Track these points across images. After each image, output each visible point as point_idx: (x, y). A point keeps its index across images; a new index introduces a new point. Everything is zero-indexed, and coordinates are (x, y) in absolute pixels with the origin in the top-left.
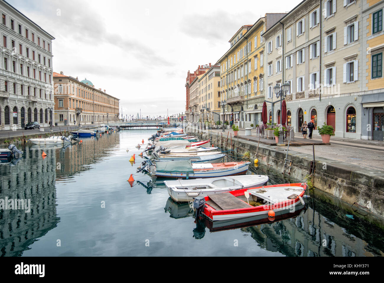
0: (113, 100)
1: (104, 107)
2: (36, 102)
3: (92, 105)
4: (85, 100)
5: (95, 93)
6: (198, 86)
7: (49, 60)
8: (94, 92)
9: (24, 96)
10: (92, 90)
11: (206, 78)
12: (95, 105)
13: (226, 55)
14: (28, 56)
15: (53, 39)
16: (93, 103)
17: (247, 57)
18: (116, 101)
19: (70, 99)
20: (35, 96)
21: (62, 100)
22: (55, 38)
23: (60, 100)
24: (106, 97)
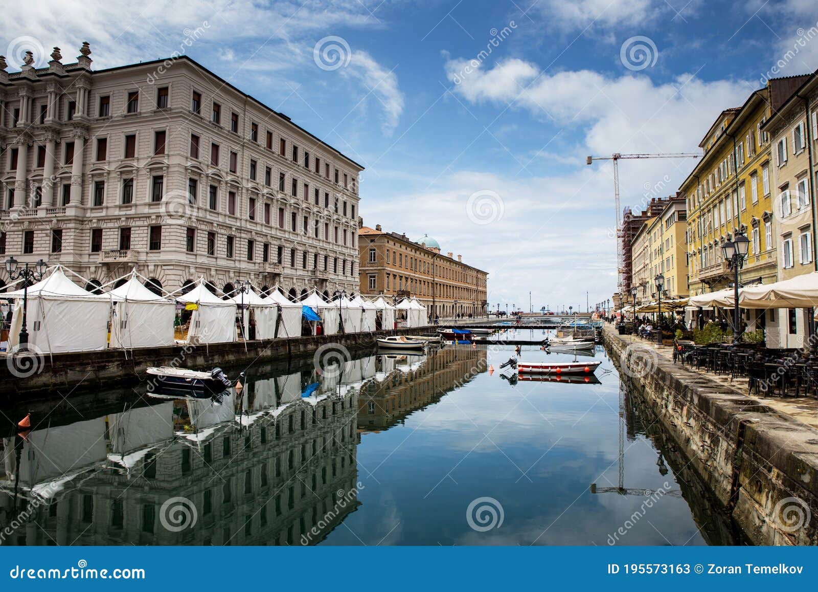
0: (475, 274)
1: (454, 288)
2: (326, 280)
3: (430, 284)
4: (416, 276)
5: (438, 262)
6: (647, 243)
7: (353, 207)
8: (435, 261)
9: (308, 271)
10: (430, 257)
11: (662, 225)
12: (437, 284)
13: (694, 174)
14: (317, 203)
15: (361, 170)
16: (434, 281)
17: (737, 176)
18: (480, 276)
19: (389, 274)
20: (326, 269)
21: (374, 277)
22: (364, 168)
23: (371, 277)
24: (459, 269)
